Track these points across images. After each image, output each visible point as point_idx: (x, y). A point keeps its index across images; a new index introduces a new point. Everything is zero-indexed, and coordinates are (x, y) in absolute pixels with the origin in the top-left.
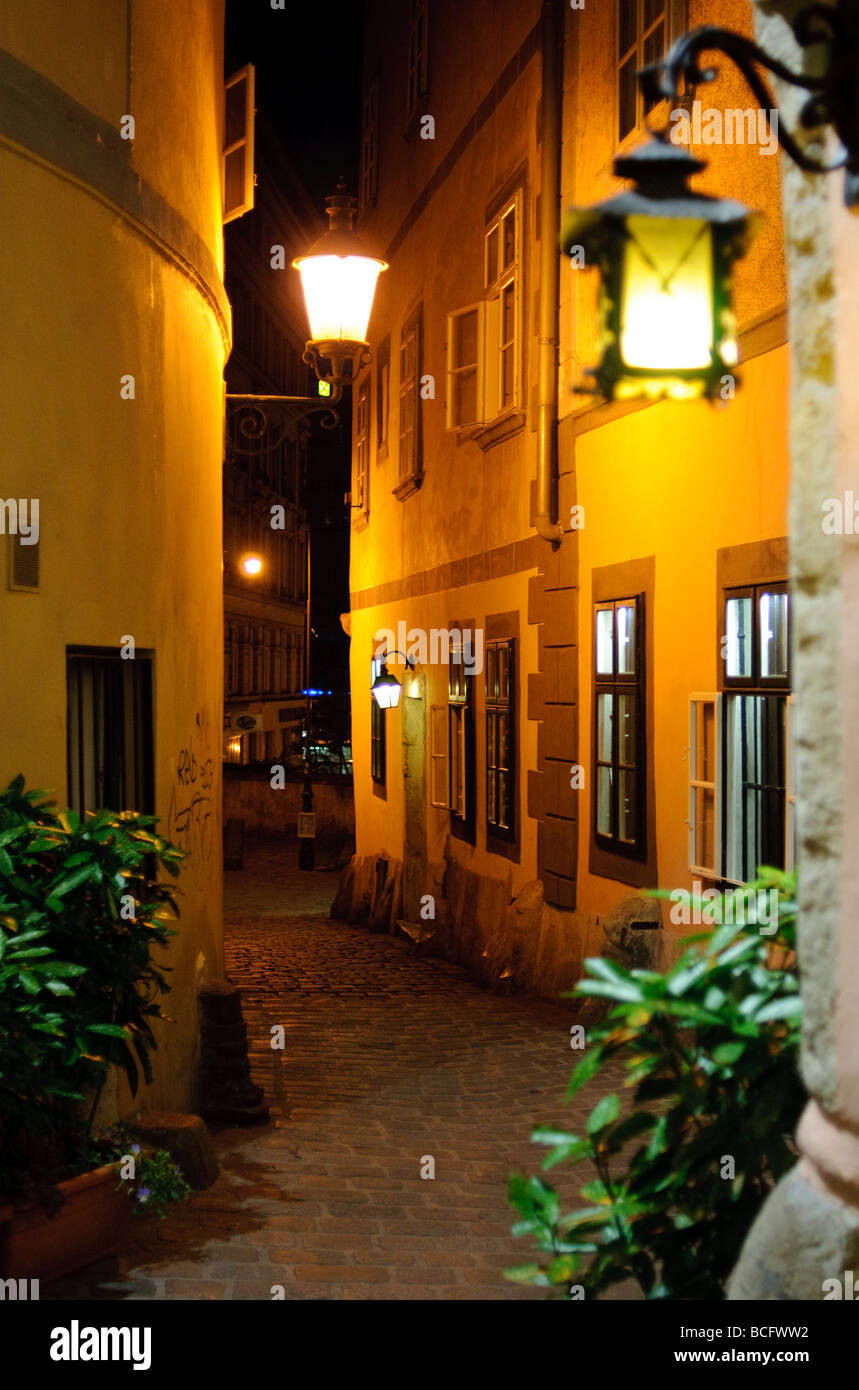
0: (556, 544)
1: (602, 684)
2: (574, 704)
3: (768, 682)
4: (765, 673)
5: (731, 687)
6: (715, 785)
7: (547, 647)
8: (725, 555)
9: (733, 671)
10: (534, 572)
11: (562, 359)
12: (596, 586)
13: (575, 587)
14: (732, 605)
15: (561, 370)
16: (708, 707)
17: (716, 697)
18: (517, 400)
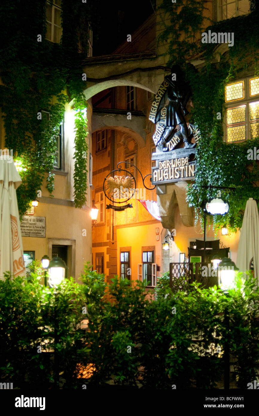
0: (113, 243)
1: (122, 263)
2: (116, 266)
3: (149, 262)
4: (149, 261)
5: (144, 263)
6: (142, 275)
7: (110, 258)
8: (143, 247)
9: (144, 261)
10: (108, 247)
11: (114, 217)
12: (120, 249)
13: (117, 250)
14: (144, 253)
15: (114, 219)
16: (140, 266)
17: (142, 264)
18: (104, 221)
